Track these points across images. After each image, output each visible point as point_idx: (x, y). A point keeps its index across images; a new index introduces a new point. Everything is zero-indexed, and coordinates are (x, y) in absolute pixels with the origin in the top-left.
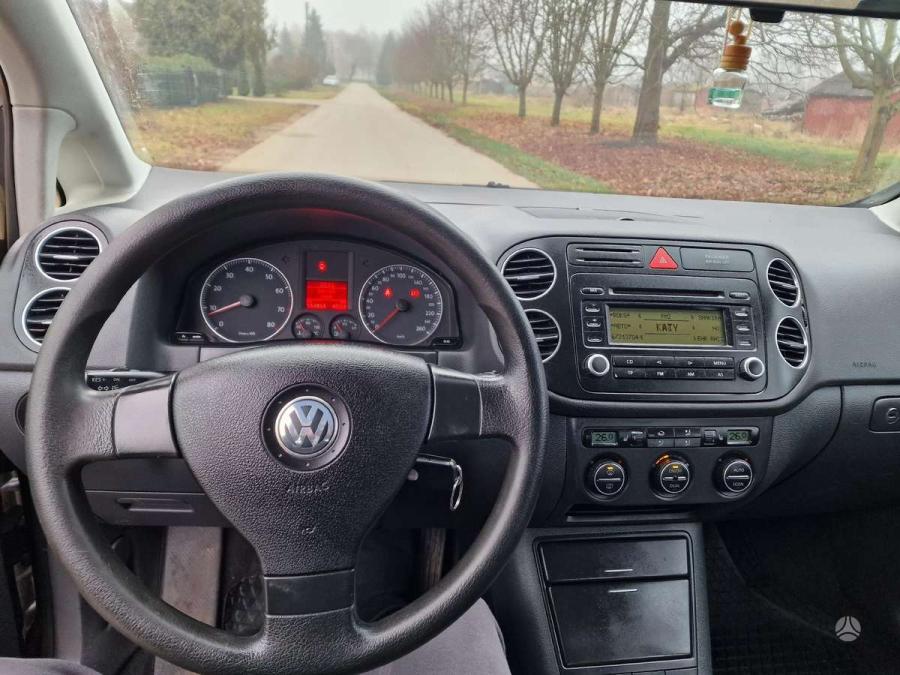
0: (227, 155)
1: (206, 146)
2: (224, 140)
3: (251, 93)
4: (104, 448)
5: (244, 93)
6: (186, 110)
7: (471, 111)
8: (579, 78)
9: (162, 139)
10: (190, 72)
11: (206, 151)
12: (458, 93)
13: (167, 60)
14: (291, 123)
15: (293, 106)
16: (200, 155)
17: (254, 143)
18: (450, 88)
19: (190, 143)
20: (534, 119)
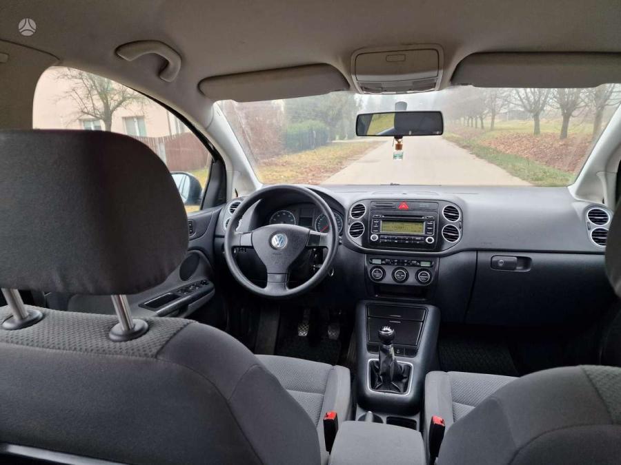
0: (325, 177)
1: (314, 173)
2: (325, 168)
3: (346, 138)
4: (239, 245)
5: (342, 138)
6: (307, 152)
7: (496, 134)
8: (583, 104)
9: (291, 171)
10: (311, 130)
11: (313, 175)
12: (487, 122)
13: (300, 125)
14: (366, 154)
15: (369, 143)
16: (311, 178)
17: (341, 168)
18: (482, 119)
19: (306, 171)
20: (547, 135)
